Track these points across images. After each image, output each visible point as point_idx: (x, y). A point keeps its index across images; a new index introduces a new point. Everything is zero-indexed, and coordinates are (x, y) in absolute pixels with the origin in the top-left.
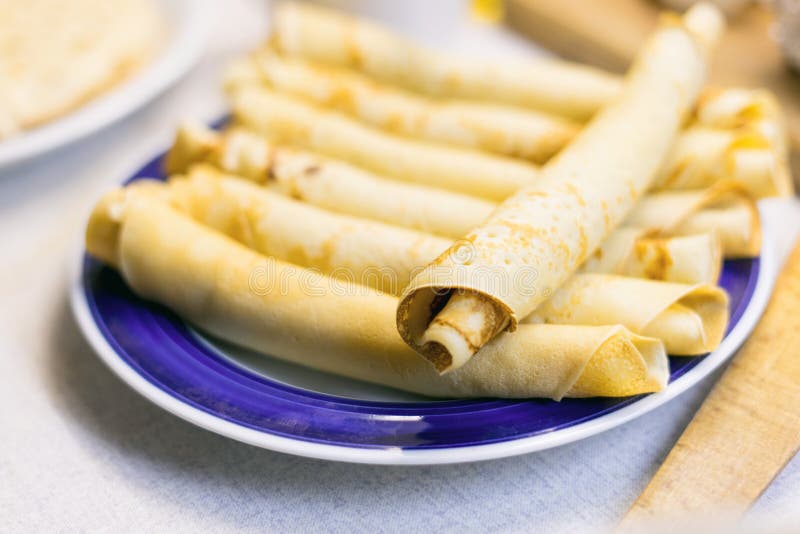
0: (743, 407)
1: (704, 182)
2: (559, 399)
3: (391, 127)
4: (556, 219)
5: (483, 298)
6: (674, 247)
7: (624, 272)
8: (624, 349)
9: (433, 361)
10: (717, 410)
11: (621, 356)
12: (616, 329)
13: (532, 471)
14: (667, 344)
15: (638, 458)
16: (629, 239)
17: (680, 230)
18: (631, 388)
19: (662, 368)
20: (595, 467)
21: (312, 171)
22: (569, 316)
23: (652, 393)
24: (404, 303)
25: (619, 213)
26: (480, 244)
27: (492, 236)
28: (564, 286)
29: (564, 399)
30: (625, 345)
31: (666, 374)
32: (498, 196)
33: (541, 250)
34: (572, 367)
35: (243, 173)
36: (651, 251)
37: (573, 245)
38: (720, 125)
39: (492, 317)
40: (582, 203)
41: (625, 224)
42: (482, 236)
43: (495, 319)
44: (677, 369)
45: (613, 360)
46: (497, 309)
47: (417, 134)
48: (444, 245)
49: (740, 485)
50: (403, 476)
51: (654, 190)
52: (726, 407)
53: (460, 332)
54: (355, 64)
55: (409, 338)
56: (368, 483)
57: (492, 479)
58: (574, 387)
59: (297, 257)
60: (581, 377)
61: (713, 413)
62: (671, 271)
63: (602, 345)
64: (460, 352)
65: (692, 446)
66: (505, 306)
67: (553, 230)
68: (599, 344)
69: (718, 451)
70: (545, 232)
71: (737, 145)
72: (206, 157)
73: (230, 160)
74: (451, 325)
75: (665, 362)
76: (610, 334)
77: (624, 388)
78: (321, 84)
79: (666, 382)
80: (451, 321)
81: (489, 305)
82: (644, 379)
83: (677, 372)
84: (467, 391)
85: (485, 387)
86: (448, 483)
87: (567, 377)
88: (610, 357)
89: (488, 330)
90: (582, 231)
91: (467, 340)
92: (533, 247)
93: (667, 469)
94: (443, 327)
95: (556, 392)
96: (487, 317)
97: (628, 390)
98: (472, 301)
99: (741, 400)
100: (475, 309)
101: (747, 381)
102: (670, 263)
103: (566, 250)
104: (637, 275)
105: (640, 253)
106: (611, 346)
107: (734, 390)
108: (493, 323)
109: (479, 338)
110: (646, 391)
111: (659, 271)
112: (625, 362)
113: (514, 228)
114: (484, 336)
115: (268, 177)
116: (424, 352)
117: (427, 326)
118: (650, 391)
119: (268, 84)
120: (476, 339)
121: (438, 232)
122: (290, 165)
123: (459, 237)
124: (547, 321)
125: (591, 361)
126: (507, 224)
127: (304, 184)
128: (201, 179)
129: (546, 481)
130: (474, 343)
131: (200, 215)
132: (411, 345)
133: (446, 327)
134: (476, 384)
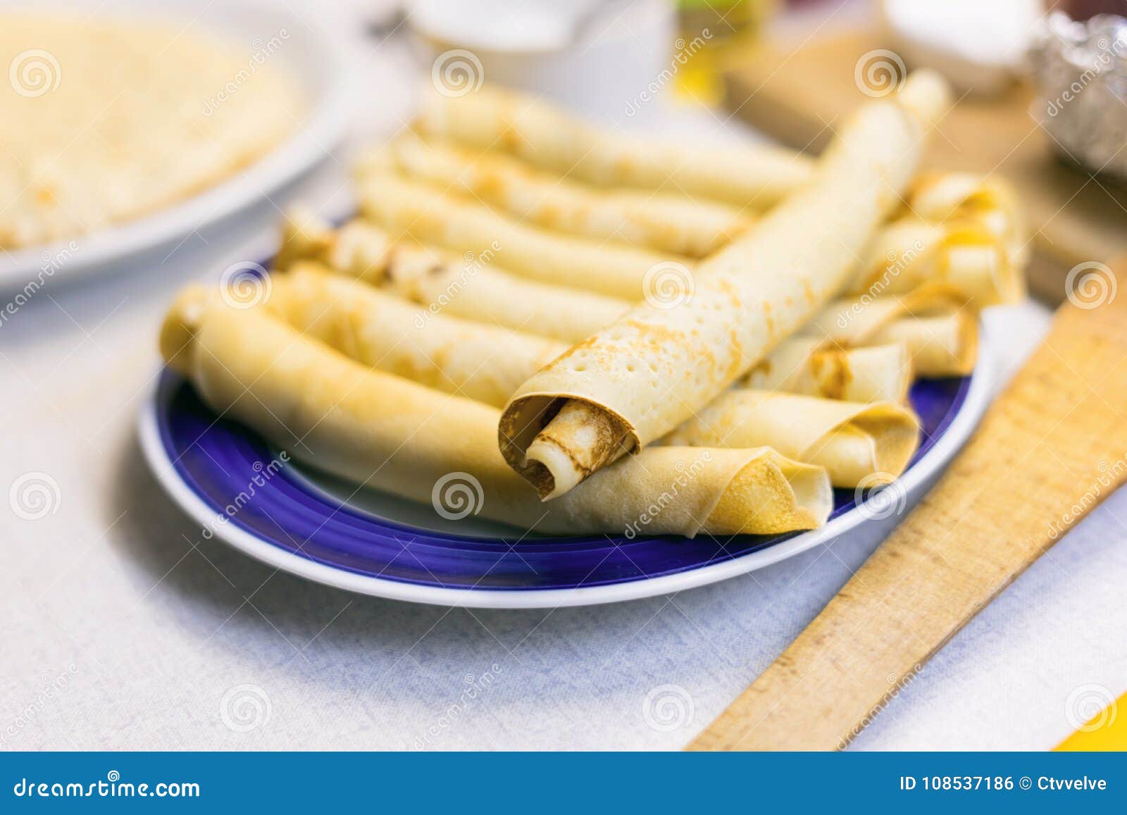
0: (925, 551)
1: (910, 285)
2: (693, 536)
3: (545, 222)
4: (700, 321)
5: (596, 410)
6: (856, 360)
7: (797, 389)
8: (768, 475)
9: (538, 486)
10: (894, 555)
11: (765, 483)
12: (762, 452)
13: (665, 626)
14: (832, 474)
15: (797, 613)
16: (804, 351)
17: (874, 340)
18: (777, 522)
19: (825, 502)
20: (742, 622)
21: (436, 271)
22: (717, 440)
23: (807, 531)
24: (506, 416)
25: (790, 319)
26: (599, 347)
27: (616, 338)
28: (714, 403)
29: (698, 536)
30: (769, 470)
31: (829, 508)
32: (632, 295)
33: (676, 357)
34: (705, 497)
35: (356, 272)
36: (829, 366)
37: (721, 354)
38: (935, 217)
39: (608, 433)
40: (736, 303)
41: (803, 332)
42: (604, 340)
43: (612, 436)
44: (842, 505)
45: (754, 487)
46: (616, 425)
47: (576, 230)
48: (560, 349)
49: (906, 642)
50: (509, 629)
51: (845, 294)
52: (904, 551)
53: (564, 449)
54: (510, 147)
55: (513, 458)
56: (465, 635)
57: (615, 633)
58: (709, 519)
59: (405, 369)
60: (717, 509)
61: (888, 558)
62: (852, 387)
63: (742, 470)
64: (564, 474)
65: (856, 596)
66: (624, 420)
67: (694, 333)
68: (738, 469)
69: (887, 602)
70: (682, 336)
71: (953, 241)
72: (316, 254)
73: (342, 257)
74: (554, 441)
75: (829, 496)
76: (754, 457)
77: (770, 523)
78: (466, 171)
79: (825, 519)
80: (554, 436)
81: (603, 419)
82: (790, 511)
83: (843, 508)
84: (586, 527)
85: (606, 521)
86: (560, 637)
87: (701, 509)
88: (750, 484)
89: (602, 448)
90: (733, 335)
91: (572, 458)
92: (665, 351)
93: (823, 624)
94: (545, 443)
95: (689, 527)
96: (600, 432)
97: (774, 526)
98: (583, 413)
99: (926, 543)
100: (584, 423)
101: (937, 521)
102: (850, 378)
103: (710, 357)
104: (812, 394)
105: (815, 367)
106: (753, 470)
107: (920, 533)
108: (609, 441)
109: (589, 457)
110: (798, 528)
111: (836, 389)
112: (768, 489)
113: (643, 329)
114: (596, 455)
115: (384, 278)
116: (529, 477)
117: (528, 443)
118: (804, 527)
119: (404, 172)
120: (585, 458)
121: (553, 335)
122: (412, 263)
123: (578, 340)
124: (691, 444)
125: (729, 488)
126: (637, 325)
127: (427, 287)
128: (304, 279)
129: (679, 637)
130: (582, 463)
131: (297, 320)
132: (514, 468)
133: (548, 443)
134: (596, 518)
